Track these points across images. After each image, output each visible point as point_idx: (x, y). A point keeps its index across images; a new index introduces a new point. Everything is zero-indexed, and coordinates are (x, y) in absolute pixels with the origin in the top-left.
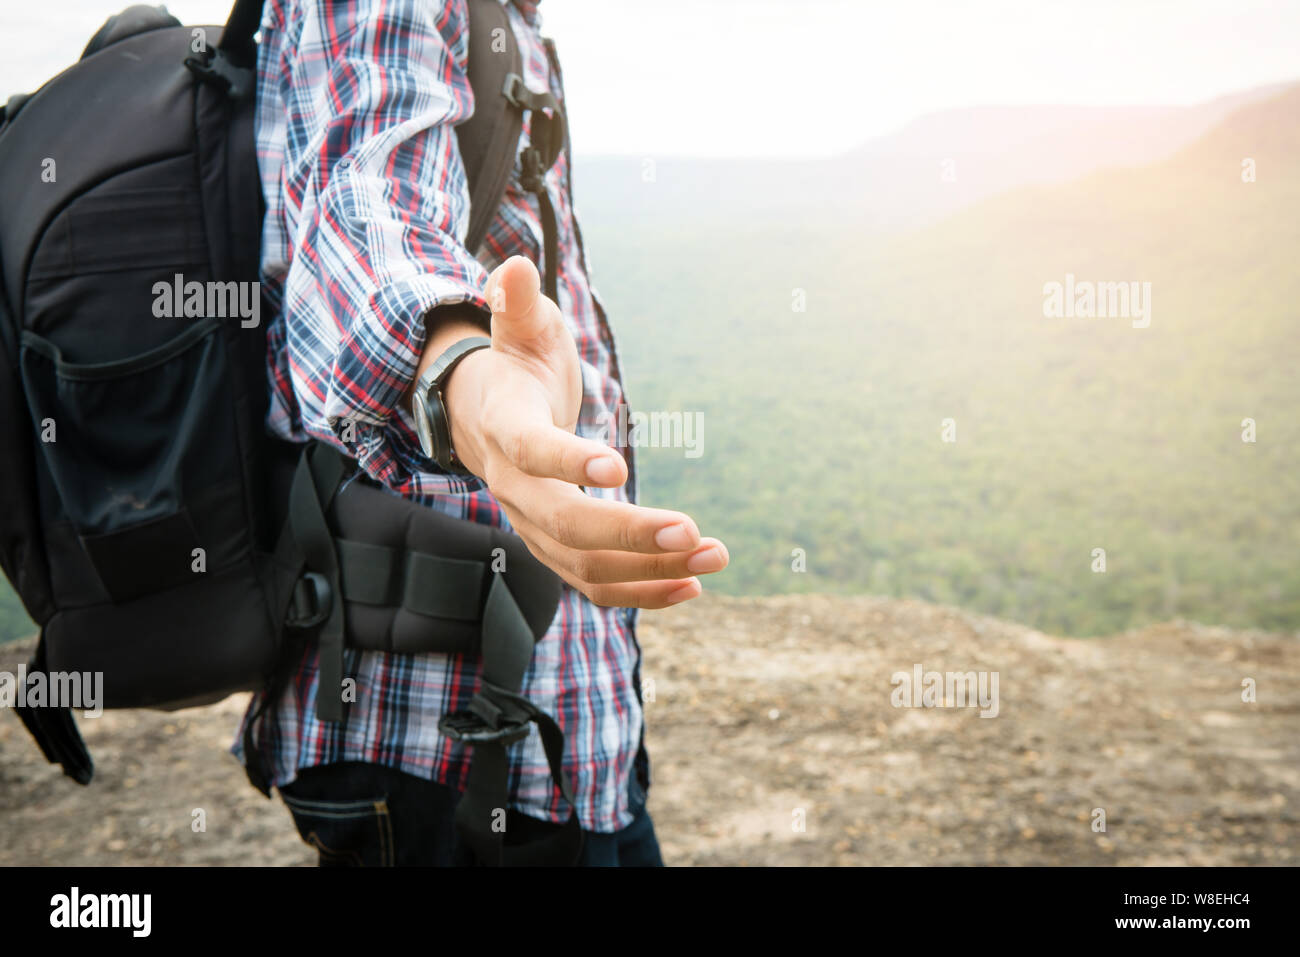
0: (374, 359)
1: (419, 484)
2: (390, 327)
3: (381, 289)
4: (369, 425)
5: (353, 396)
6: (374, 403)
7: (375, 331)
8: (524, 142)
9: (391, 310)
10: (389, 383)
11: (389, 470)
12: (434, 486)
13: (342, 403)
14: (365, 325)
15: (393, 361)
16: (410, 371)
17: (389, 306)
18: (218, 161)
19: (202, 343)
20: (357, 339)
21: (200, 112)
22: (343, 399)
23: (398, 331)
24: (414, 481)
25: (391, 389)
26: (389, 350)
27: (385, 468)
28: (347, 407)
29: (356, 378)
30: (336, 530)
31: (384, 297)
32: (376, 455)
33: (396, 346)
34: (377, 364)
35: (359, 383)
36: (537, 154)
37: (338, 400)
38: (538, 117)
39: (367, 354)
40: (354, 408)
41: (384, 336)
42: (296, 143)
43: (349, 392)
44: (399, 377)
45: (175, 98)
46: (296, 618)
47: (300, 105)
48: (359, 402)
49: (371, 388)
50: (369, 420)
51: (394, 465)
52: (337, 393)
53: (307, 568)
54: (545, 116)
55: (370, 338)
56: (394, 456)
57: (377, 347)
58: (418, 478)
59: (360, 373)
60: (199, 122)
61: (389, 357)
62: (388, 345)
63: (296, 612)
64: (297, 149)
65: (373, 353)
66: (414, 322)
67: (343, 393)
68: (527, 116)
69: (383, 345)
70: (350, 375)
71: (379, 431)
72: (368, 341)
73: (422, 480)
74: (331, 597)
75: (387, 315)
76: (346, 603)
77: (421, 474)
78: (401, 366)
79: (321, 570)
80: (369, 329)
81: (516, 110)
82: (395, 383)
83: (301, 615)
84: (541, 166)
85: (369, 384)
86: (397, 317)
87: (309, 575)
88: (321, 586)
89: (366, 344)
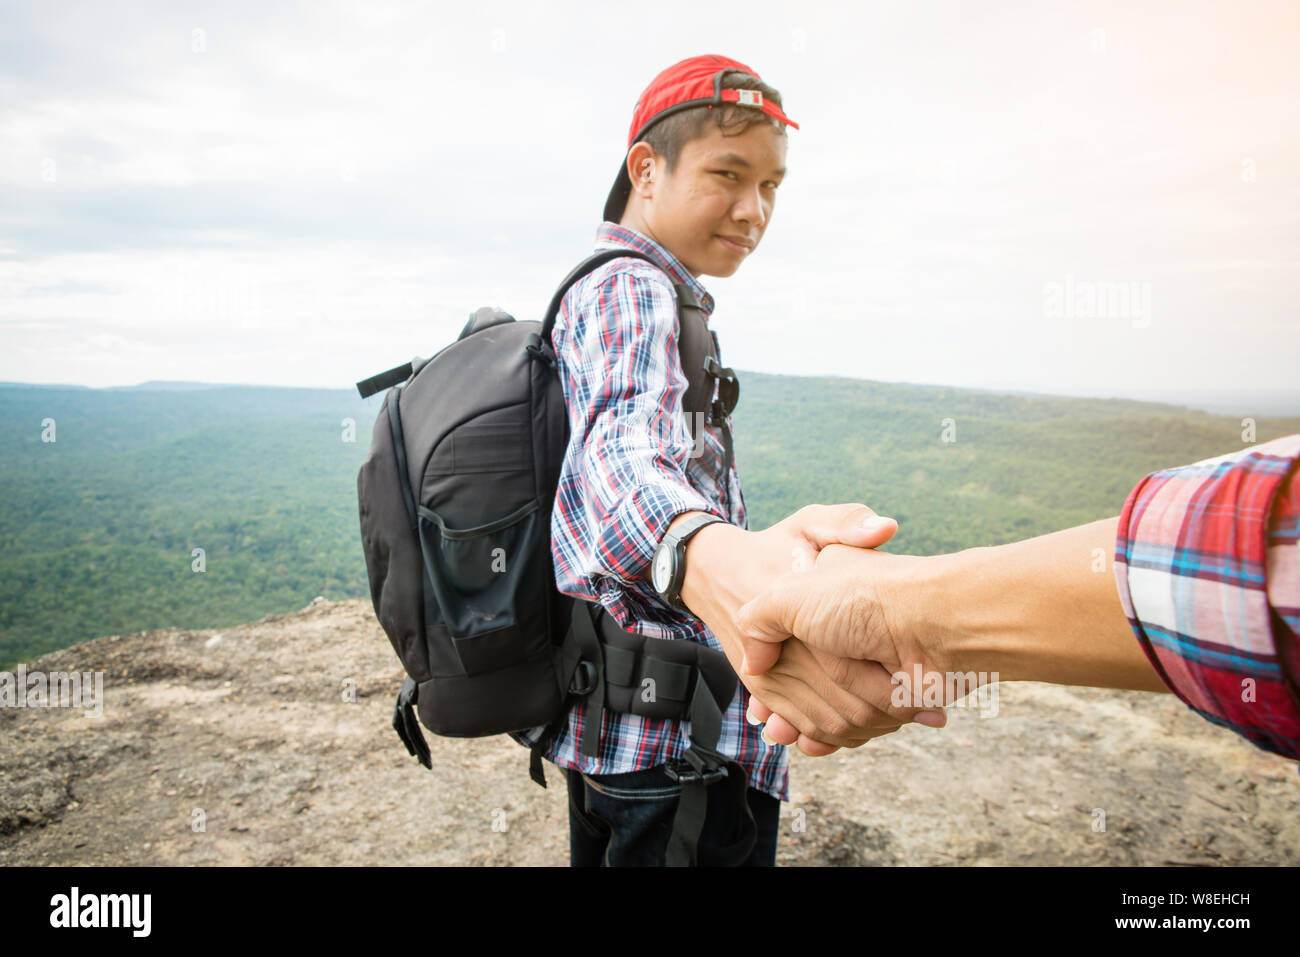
0: (629, 539)
1: (641, 629)
2: (647, 519)
3: (642, 489)
4: (615, 581)
5: (607, 562)
6: (622, 569)
7: (635, 519)
8: (715, 397)
9: (650, 507)
10: (636, 558)
11: (623, 614)
12: (651, 632)
13: (599, 564)
14: (628, 513)
15: (642, 543)
16: (651, 554)
17: (648, 504)
18: (542, 408)
19: (528, 517)
20: (619, 522)
21: (533, 378)
22: (601, 562)
23: (651, 523)
24: (639, 626)
25: (636, 562)
26: (641, 534)
27: (620, 613)
28: (602, 568)
29: (612, 549)
30: (602, 638)
31: (643, 494)
32: (616, 603)
33: (646, 532)
34: (631, 542)
35: (613, 553)
36: (723, 404)
37: (597, 561)
38: (724, 382)
39: (625, 534)
40: (607, 569)
41: (641, 524)
42: (584, 398)
43: (605, 558)
44: (643, 556)
45: (519, 368)
46: (576, 689)
47: (586, 374)
48: (611, 566)
49: (622, 558)
50: (616, 578)
51: (627, 611)
52: (598, 557)
53: (583, 658)
54: (727, 381)
55: (629, 523)
56: (628, 605)
57: (633, 530)
58: (641, 624)
59: (616, 546)
60: (533, 384)
61: (640, 539)
62: (641, 531)
63: (575, 685)
64: (585, 401)
65: (629, 534)
66: (665, 519)
67: (601, 558)
68: (717, 381)
69: (638, 530)
70: (609, 546)
71: (620, 587)
72: (627, 525)
73: (644, 627)
74: (597, 678)
75: (646, 510)
76: (606, 683)
77: (644, 623)
78: (647, 548)
79: (592, 660)
80: (630, 517)
81: (710, 377)
82: (640, 559)
83: (579, 687)
84: (725, 411)
85: (621, 555)
86: (653, 513)
87: (583, 663)
88: (590, 668)
89: (625, 527)
